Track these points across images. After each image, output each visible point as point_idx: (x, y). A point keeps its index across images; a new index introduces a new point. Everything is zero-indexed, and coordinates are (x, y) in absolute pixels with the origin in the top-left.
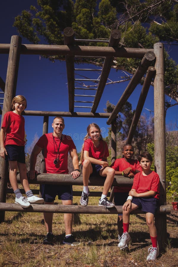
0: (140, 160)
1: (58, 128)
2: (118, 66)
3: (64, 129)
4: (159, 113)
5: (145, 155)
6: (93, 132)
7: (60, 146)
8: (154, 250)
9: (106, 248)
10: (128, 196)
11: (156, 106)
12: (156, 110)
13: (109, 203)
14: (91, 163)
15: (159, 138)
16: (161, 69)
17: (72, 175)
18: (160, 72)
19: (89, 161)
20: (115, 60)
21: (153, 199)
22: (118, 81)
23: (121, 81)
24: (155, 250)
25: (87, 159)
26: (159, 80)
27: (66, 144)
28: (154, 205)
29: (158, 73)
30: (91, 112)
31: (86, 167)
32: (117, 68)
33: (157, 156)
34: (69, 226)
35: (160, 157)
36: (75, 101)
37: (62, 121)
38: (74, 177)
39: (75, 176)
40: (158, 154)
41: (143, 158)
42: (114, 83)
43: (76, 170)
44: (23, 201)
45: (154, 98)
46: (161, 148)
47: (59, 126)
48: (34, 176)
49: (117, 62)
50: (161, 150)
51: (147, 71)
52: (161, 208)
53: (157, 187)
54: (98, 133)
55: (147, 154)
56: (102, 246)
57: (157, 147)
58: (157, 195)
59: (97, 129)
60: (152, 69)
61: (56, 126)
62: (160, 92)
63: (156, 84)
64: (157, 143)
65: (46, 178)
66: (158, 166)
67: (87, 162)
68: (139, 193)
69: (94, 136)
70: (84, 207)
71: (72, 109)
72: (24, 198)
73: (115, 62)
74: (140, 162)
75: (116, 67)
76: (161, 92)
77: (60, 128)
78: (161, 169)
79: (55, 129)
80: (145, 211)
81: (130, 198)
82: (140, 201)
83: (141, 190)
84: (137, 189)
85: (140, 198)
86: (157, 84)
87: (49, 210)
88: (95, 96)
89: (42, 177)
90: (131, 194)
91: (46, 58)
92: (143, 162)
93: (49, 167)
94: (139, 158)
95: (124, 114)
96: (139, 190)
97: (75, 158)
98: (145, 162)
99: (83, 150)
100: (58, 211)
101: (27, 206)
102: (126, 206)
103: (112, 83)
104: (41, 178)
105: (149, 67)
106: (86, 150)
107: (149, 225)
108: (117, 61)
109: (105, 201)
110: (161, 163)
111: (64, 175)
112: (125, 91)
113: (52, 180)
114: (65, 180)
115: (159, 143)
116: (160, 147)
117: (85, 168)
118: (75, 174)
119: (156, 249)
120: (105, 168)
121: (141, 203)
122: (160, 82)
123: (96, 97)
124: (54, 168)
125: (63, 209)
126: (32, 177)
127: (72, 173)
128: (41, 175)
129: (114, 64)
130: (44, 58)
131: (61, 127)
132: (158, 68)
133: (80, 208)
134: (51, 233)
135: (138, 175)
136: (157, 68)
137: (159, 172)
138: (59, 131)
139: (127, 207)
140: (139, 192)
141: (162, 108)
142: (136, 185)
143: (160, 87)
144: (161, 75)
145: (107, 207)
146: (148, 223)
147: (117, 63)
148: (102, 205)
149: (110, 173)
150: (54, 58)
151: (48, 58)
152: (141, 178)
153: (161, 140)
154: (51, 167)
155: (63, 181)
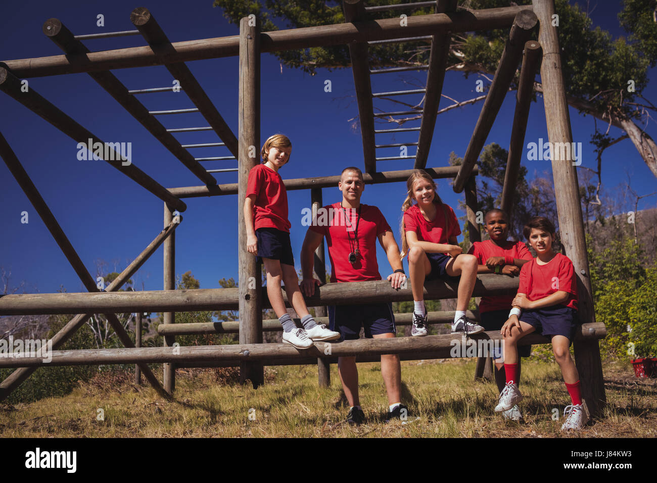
0: (527, 234)
1: (351, 190)
2: (468, 64)
3: (363, 192)
4: (559, 133)
5: (539, 223)
6: (420, 189)
7: (359, 226)
8: (575, 411)
9: (476, 420)
10: (512, 307)
11: (551, 120)
12: (552, 129)
13: (472, 325)
14: (426, 253)
15: (565, 187)
16: (552, 44)
17: (390, 281)
18: (551, 50)
19: (420, 250)
20: (460, 50)
21: (565, 310)
22: (473, 100)
23: (478, 98)
24: (578, 411)
25: (416, 246)
26: (550, 66)
27: (370, 221)
28: (568, 320)
29: (547, 52)
30: (415, 168)
31: (415, 262)
32: (465, 70)
33: (564, 222)
34: (393, 386)
35: (571, 224)
36: (377, 146)
37: (359, 175)
38: (394, 285)
39: (396, 282)
40: (565, 218)
41: (533, 229)
42: (462, 105)
43: (396, 272)
44: (298, 336)
45: (545, 105)
46: (570, 204)
47: (352, 185)
48: (313, 289)
49: (463, 55)
50: (571, 211)
51: (524, 51)
52: (583, 327)
53: (570, 283)
54: (430, 191)
55: (540, 221)
56: (466, 417)
57: (563, 205)
58: (572, 301)
59: (429, 182)
60: (533, 45)
61: (347, 186)
62: (555, 90)
63: (546, 75)
64: (561, 197)
65: (338, 291)
66: (568, 243)
67: (418, 252)
68: (532, 301)
69: (424, 196)
70: (422, 338)
71: (371, 165)
72: (300, 332)
73: (459, 54)
74: (528, 238)
75: (463, 66)
76: (557, 91)
77: (355, 190)
78: (577, 250)
79: (344, 192)
80: (549, 333)
81: (515, 311)
82: (537, 316)
83: (538, 295)
84: (529, 294)
85: (537, 310)
86: (548, 75)
87: (350, 349)
88: (420, 128)
89: (330, 290)
90: (518, 304)
91: (296, 67)
92: (535, 237)
93: (341, 270)
94: (526, 229)
95: (495, 180)
96: (535, 296)
97: (392, 249)
98: (539, 237)
99: (405, 231)
100: (370, 349)
101: (307, 345)
102: (509, 326)
103: (458, 106)
104: (329, 293)
105: (527, 43)
106: (410, 230)
107: (559, 360)
108: (464, 52)
109: (463, 322)
110: (575, 237)
111: (375, 283)
112: (484, 107)
113: (351, 295)
114: (378, 292)
115: (564, 196)
116: (568, 204)
117: (413, 264)
118: (397, 278)
119: (579, 409)
120: (455, 258)
121: (539, 321)
122: (554, 69)
123: (423, 131)
124: (351, 272)
125: (379, 345)
126: (310, 291)
127: (389, 278)
128: (328, 286)
129: (458, 60)
130: (292, 67)
131: (358, 187)
132: (546, 42)
133: (413, 340)
134: (358, 406)
135: (528, 266)
136: (543, 43)
137: (573, 254)
138: (352, 195)
139: (511, 329)
140: (533, 299)
141: (563, 124)
142: (527, 285)
143: (555, 81)
144: (553, 54)
145: (469, 333)
146: (557, 354)
147: (464, 58)
148: (458, 333)
149: (467, 264)
150: (314, 65)
151: (299, 66)
152: (535, 270)
153: (570, 189)
154: (346, 270)
155: (373, 294)
